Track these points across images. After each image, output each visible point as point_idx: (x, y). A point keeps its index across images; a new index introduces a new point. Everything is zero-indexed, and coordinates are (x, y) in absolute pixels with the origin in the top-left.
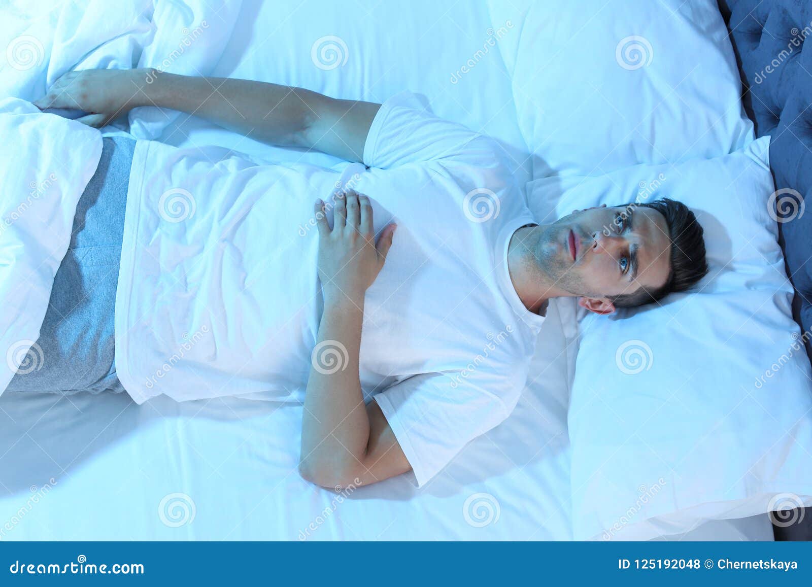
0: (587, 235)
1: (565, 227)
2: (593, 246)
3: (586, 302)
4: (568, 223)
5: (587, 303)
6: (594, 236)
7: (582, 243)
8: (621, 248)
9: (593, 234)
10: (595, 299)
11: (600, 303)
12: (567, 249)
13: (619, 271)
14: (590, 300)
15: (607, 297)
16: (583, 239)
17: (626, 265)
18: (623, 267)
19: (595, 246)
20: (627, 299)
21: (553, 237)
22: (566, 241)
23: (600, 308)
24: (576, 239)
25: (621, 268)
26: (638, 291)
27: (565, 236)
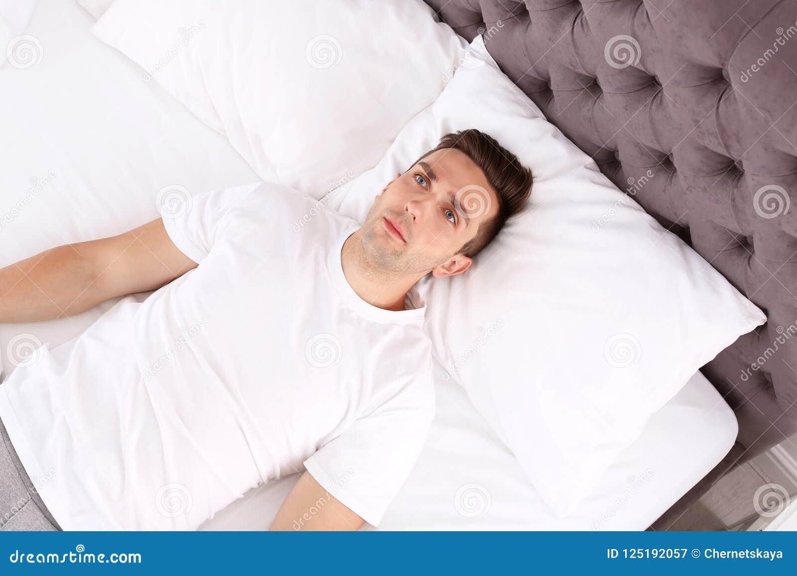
0: (400, 213)
1: (376, 219)
2: (412, 219)
3: (440, 270)
4: (377, 214)
5: (443, 271)
6: (407, 210)
7: (401, 223)
8: (438, 203)
9: (405, 208)
10: (447, 263)
11: (454, 262)
12: (390, 237)
13: (451, 225)
14: (443, 267)
15: (456, 254)
16: (399, 220)
17: (453, 215)
18: (452, 220)
19: (415, 218)
20: (474, 244)
21: (372, 236)
22: (385, 231)
23: (457, 267)
24: (393, 224)
25: (450, 222)
26: (479, 231)
27: (381, 226)
